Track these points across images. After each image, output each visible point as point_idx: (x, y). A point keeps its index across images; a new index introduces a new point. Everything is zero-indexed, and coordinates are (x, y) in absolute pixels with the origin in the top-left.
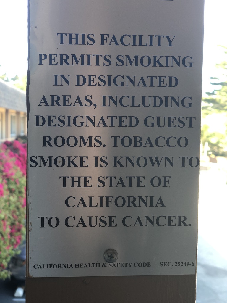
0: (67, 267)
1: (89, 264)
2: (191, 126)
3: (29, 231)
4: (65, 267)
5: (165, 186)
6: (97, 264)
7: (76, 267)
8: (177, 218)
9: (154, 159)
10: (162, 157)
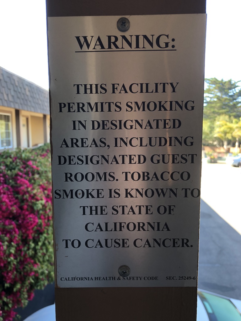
0: (88, 279)
1: (106, 277)
2: (192, 162)
3: (56, 251)
4: (87, 279)
5: (170, 213)
6: (113, 277)
7: (95, 280)
8: (181, 240)
9: (160, 191)
10: (167, 189)
